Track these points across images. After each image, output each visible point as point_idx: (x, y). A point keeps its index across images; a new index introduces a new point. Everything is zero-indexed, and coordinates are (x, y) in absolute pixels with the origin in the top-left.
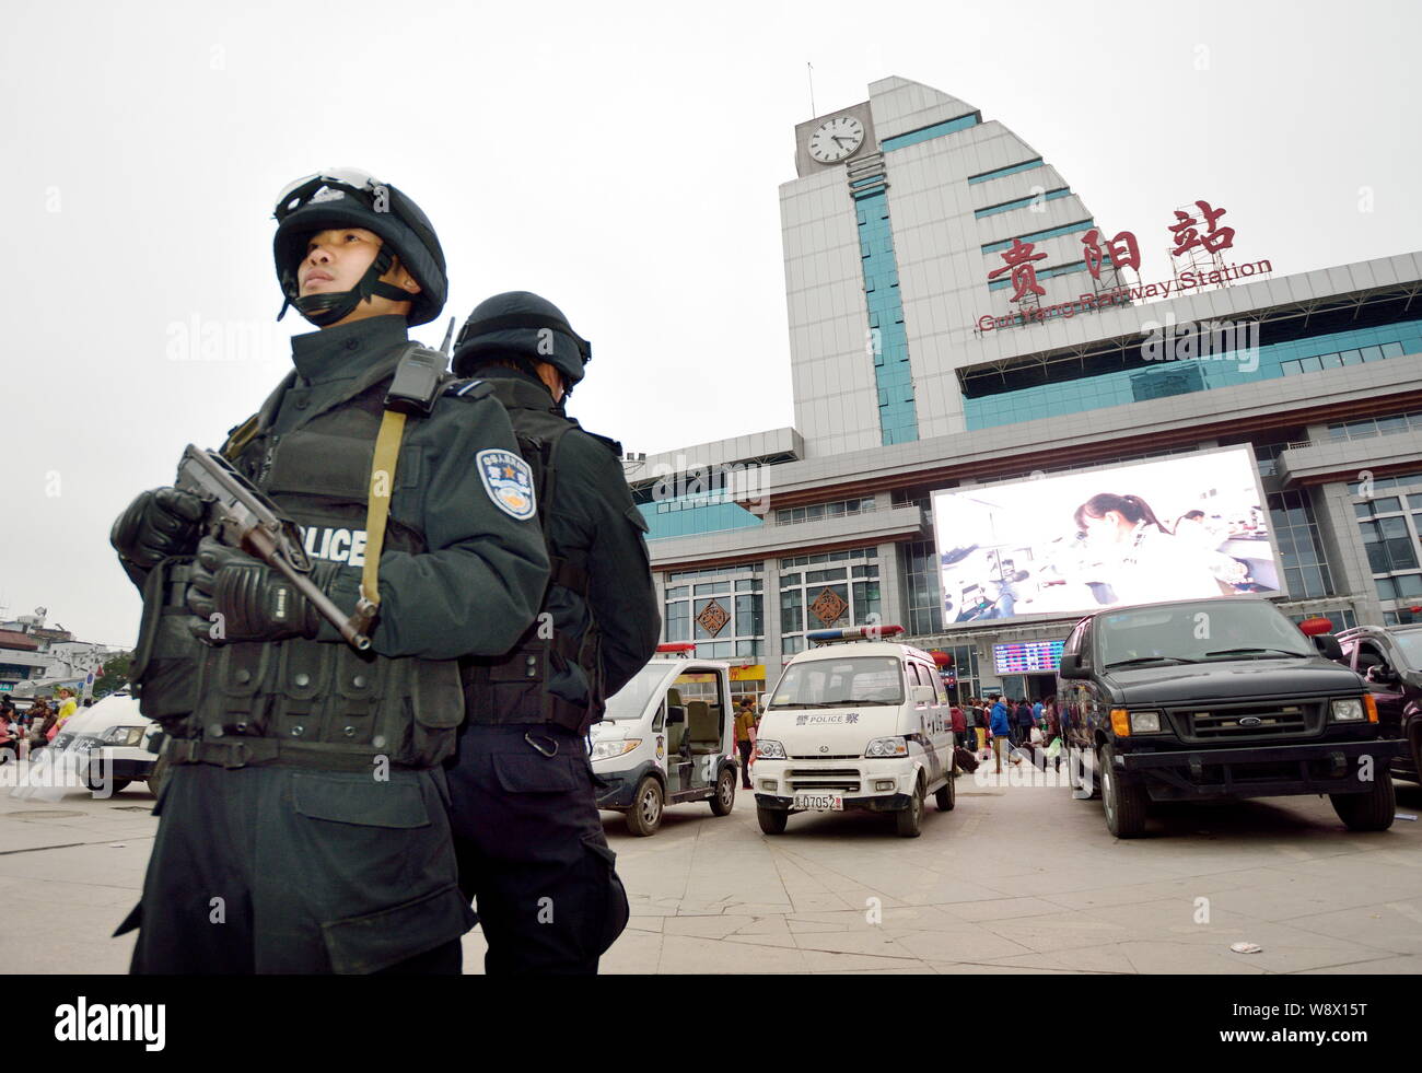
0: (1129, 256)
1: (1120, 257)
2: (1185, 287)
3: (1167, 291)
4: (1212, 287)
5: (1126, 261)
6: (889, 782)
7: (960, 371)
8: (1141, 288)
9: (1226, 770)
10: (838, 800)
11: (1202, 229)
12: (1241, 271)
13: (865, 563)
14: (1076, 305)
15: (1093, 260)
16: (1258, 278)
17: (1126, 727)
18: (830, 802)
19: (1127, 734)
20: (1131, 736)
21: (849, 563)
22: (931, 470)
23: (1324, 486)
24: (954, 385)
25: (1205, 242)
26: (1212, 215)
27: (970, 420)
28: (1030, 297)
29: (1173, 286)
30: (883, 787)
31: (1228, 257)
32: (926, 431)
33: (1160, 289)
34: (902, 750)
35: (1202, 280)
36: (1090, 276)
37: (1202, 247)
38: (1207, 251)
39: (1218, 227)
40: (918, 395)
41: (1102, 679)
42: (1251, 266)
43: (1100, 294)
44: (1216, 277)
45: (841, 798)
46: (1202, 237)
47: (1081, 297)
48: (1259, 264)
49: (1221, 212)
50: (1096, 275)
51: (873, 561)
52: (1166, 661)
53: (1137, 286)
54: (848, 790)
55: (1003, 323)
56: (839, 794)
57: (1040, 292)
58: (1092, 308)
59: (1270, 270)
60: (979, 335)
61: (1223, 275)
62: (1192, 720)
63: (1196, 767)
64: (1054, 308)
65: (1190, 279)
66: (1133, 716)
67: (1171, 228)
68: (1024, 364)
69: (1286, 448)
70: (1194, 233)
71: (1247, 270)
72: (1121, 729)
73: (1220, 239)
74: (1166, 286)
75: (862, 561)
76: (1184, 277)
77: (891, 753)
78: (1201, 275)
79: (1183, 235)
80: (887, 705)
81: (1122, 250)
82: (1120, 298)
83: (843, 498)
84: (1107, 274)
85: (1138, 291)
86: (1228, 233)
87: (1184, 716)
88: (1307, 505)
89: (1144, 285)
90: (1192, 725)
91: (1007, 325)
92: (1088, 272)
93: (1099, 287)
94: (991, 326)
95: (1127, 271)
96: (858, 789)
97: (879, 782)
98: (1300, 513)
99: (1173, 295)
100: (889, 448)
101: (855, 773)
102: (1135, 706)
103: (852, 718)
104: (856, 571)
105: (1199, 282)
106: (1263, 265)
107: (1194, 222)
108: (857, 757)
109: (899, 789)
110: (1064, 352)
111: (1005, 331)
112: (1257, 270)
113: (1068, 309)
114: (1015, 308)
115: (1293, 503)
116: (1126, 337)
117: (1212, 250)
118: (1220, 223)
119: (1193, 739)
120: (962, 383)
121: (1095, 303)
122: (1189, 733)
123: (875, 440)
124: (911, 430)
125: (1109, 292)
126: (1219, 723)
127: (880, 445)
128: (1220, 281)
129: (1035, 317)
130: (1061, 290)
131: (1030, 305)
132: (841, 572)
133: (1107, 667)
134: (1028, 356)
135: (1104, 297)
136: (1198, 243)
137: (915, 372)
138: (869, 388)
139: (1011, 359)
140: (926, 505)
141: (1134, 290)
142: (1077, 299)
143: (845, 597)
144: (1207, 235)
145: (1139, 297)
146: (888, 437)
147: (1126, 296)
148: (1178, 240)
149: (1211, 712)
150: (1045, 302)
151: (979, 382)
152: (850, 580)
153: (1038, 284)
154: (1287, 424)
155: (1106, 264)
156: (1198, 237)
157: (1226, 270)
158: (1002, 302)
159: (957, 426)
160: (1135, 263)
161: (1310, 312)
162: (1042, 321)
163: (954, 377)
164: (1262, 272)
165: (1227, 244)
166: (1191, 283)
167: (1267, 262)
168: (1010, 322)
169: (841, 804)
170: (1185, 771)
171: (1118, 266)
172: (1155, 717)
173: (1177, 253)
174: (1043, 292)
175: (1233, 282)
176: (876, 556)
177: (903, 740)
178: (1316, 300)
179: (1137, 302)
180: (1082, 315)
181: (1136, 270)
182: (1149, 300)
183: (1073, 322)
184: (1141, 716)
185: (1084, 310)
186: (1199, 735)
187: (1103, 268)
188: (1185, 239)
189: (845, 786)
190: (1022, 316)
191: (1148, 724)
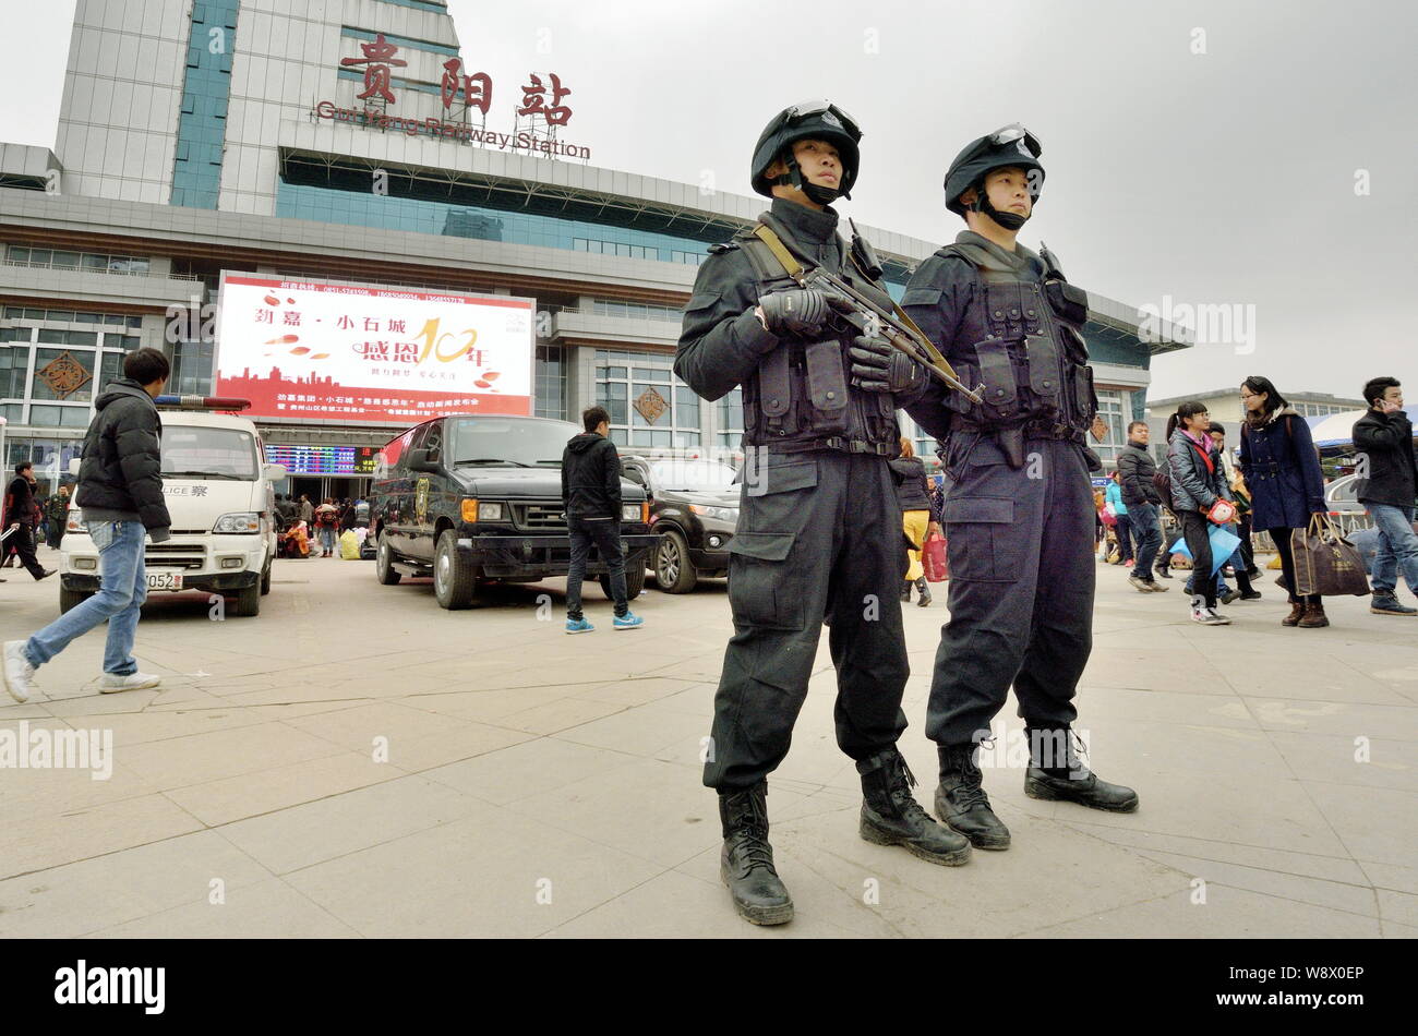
0: (481, 97)
1: (474, 96)
2: (520, 146)
3: (504, 144)
4: (540, 154)
5: (476, 101)
6: (238, 559)
7: (284, 152)
8: (483, 132)
9: (549, 553)
10: (178, 578)
11: (548, 100)
12: (566, 151)
13: (124, 333)
14: (420, 125)
15: (449, 88)
16: (577, 161)
17: (474, 514)
18: (166, 580)
19: (474, 520)
20: (477, 522)
21: (102, 329)
22: (226, 247)
23: (580, 348)
24: (271, 162)
25: (548, 112)
26: (560, 92)
27: (282, 207)
28: (379, 100)
29: (510, 142)
30: (229, 565)
31: (562, 134)
32: (226, 202)
33: (498, 140)
34: (254, 526)
35: (535, 144)
36: (442, 102)
37: (543, 116)
38: (545, 121)
39: (561, 104)
40: (228, 160)
41: (451, 474)
42: (575, 148)
43: (446, 123)
44: (547, 147)
45: (180, 575)
46: (546, 107)
47: (428, 119)
48: (582, 149)
49: (567, 92)
50: (447, 104)
51: (134, 332)
52: (505, 463)
53: (480, 129)
54: (187, 567)
55: (341, 116)
56: (179, 572)
57: (390, 99)
58: (434, 133)
59: (588, 157)
60: (314, 121)
61: (552, 147)
62: (527, 512)
63: (528, 549)
64: (399, 120)
65: (525, 140)
66: (481, 505)
67: (524, 89)
68: (354, 165)
69: (561, 310)
70: (541, 100)
71: (572, 151)
72: (469, 516)
73: (559, 115)
74: (505, 138)
75: (121, 329)
76: (522, 137)
77: (241, 529)
78: (535, 140)
79: (532, 99)
80: (239, 479)
81: (477, 90)
82: (462, 135)
83: (107, 251)
84: (456, 107)
85: (480, 134)
86: (567, 112)
87: (521, 508)
88: (564, 361)
89: (487, 130)
90: (526, 516)
91: (347, 120)
92: (440, 97)
93: (447, 118)
94: (330, 114)
95: (475, 111)
96: (201, 567)
97: (227, 559)
98: (556, 366)
99: (508, 149)
100: (178, 209)
101: (200, 548)
102: (483, 497)
103: (199, 491)
104: (109, 339)
105: (531, 146)
106: (585, 151)
107: (543, 91)
108: (203, 532)
109: (248, 567)
110: (396, 168)
111: (342, 126)
112: (579, 154)
113: (412, 127)
114: (360, 106)
115: (554, 358)
116: (458, 172)
117: (551, 122)
118: (564, 101)
119: (525, 527)
120: (282, 164)
121: (439, 130)
122: (523, 523)
123: (161, 196)
124: (210, 198)
125: (454, 125)
126: (546, 516)
127: (167, 203)
128: (549, 152)
129: (379, 122)
130: (411, 106)
131: (377, 108)
132: (90, 338)
133: (456, 463)
134: (361, 159)
135: (449, 128)
136: (541, 111)
137: (231, 134)
138: (167, 134)
139: (341, 155)
140: (213, 284)
141: (477, 132)
142: (422, 119)
143: (91, 368)
144: (551, 107)
145: (480, 140)
146: (178, 195)
147: (467, 135)
148: (526, 101)
149: (542, 507)
150: (393, 111)
151: (300, 168)
152: (99, 349)
153: (390, 90)
154: (567, 291)
155: (459, 97)
156: (542, 106)
157: (556, 144)
158: (348, 94)
159: (265, 208)
160: (485, 106)
161: (606, 204)
162: (383, 129)
163: (275, 153)
164: (582, 156)
165: (563, 122)
166: (525, 145)
167: (588, 150)
168: (351, 118)
169: (181, 583)
170: (518, 553)
171: (469, 103)
172: (498, 508)
173: (522, 113)
174: (392, 100)
175: (559, 157)
176: (140, 327)
177: (257, 517)
178: (613, 195)
179: (476, 144)
180: (423, 137)
181: (484, 114)
182: (488, 146)
183: (413, 142)
184: (487, 506)
185: (426, 134)
186: (530, 524)
187: (455, 100)
188: (531, 105)
189: (185, 564)
190: (365, 116)
191: (492, 513)
